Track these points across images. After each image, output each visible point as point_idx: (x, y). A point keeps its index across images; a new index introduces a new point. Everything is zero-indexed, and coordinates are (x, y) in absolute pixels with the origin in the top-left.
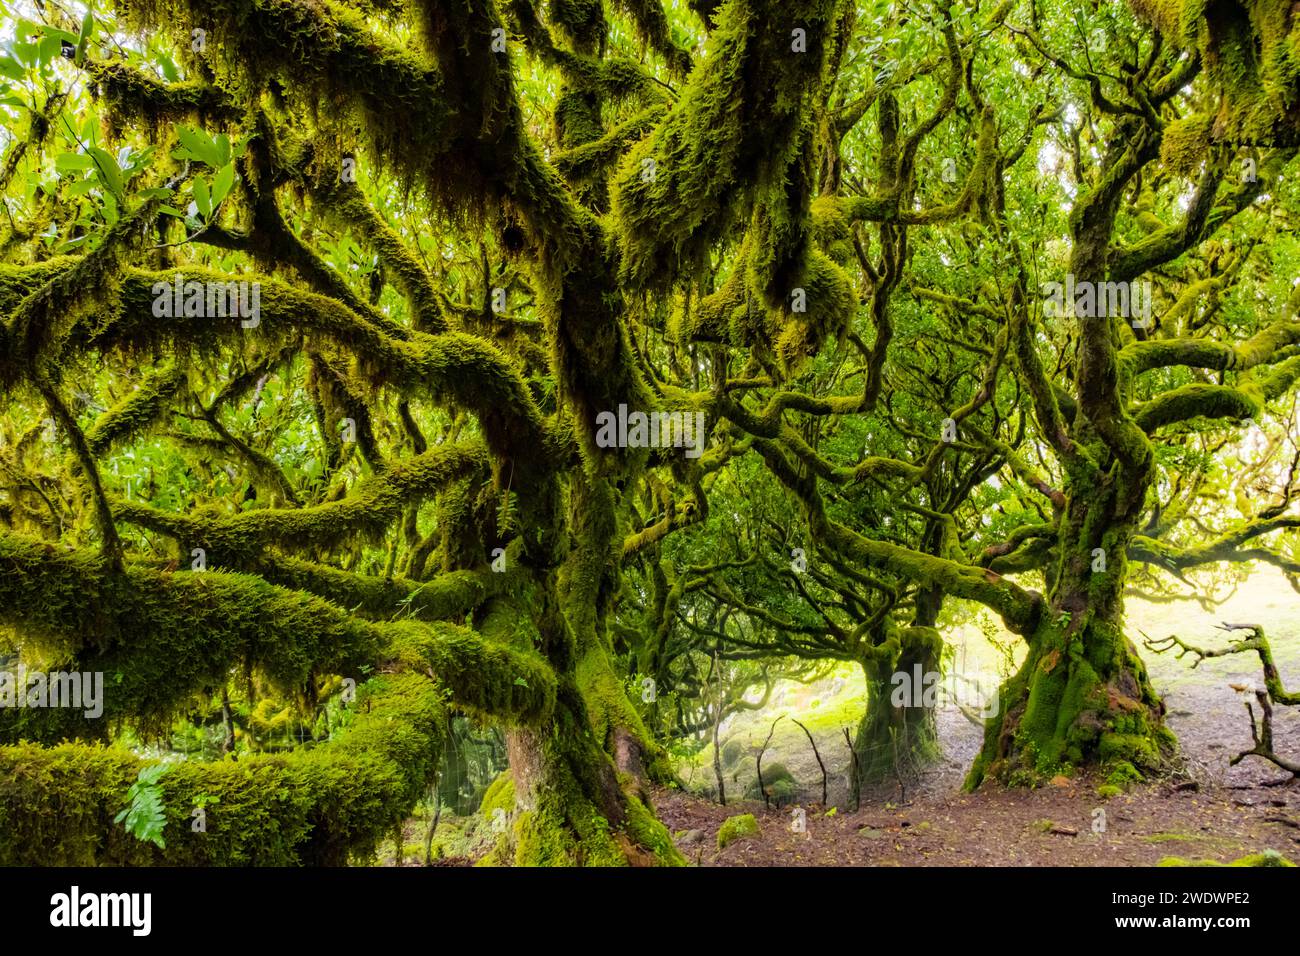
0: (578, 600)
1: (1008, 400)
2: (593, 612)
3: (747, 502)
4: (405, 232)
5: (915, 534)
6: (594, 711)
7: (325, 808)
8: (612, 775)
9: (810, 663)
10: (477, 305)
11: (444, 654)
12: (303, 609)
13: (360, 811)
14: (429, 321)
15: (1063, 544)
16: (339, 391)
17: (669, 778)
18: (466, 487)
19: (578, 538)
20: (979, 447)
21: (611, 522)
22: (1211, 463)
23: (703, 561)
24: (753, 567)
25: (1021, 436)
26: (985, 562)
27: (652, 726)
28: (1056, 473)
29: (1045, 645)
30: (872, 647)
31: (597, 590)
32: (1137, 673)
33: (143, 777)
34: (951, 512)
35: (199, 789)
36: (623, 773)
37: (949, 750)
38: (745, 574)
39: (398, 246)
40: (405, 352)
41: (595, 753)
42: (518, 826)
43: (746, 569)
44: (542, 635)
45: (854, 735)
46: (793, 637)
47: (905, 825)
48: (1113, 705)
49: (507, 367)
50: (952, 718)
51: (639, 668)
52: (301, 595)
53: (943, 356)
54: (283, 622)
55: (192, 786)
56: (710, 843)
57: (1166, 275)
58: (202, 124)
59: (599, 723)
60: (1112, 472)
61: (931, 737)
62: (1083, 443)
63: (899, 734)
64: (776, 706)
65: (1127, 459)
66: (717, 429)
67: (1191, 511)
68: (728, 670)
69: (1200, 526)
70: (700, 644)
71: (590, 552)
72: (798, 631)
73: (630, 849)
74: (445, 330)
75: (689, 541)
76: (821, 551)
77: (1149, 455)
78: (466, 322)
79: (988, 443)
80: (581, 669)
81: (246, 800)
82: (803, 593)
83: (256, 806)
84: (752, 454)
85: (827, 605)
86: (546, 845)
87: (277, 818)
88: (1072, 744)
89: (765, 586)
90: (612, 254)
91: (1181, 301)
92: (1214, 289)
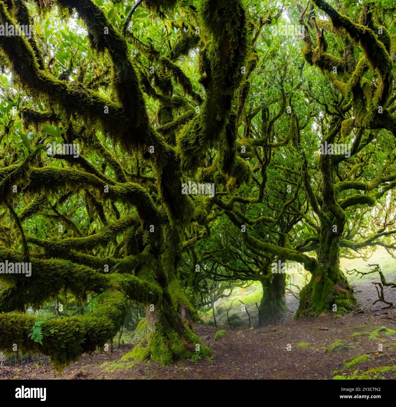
0: (168, 264)
1: (303, 199)
2: (173, 267)
3: (223, 230)
4: (112, 151)
5: (276, 240)
6: (174, 300)
7: (89, 334)
8: (180, 320)
9: (245, 282)
10: (135, 173)
11: (126, 284)
12: (83, 271)
13: (100, 334)
14: (121, 179)
15: (320, 243)
16: (94, 201)
17: (199, 319)
18: (133, 229)
19: (168, 244)
20: (295, 213)
21: (178, 238)
22: (364, 217)
23: (209, 250)
24: (225, 251)
25: (308, 209)
26: (298, 249)
27: (193, 304)
28: (318, 220)
29: (317, 274)
30: (264, 276)
31: (174, 260)
32: (344, 281)
33: (36, 324)
34: (287, 233)
35: (52, 327)
36: (183, 319)
37: (290, 308)
38: (223, 253)
39: (111, 156)
40: (114, 189)
41: (174, 313)
42: (149, 336)
43: (223, 252)
44: (157, 276)
45: (259, 304)
46: (239, 273)
47: (275, 331)
48: (338, 291)
49: (145, 192)
50: (290, 297)
51: (188, 285)
52: (82, 266)
53: (283, 185)
54: (77, 275)
55: (50, 326)
56: (212, 339)
57: (348, 162)
58: (51, 123)
59: (176, 303)
60: (334, 221)
61: (284, 303)
62: (325, 212)
63: (273, 303)
64: (234, 296)
65: (338, 217)
66: (213, 207)
67: (359, 231)
68: (218, 284)
69: (361, 236)
70: (209, 276)
71: (172, 248)
72: (240, 272)
73: (186, 343)
74: (126, 182)
75: (205, 243)
76: (247, 246)
77: (344, 216)
78: (132, 178)
79: (297, 212)
80: (169, 286)
81: (66, 331)
82: (241, 260)
83: (69, 333)
84: (225, 215)
85: (249, 263)
86: (158, 342)
87: (75, 336)
88: (326, 303)
89: (229, 257)
90: (178, 159)
91: (352, 170)
92: (362, 166)
